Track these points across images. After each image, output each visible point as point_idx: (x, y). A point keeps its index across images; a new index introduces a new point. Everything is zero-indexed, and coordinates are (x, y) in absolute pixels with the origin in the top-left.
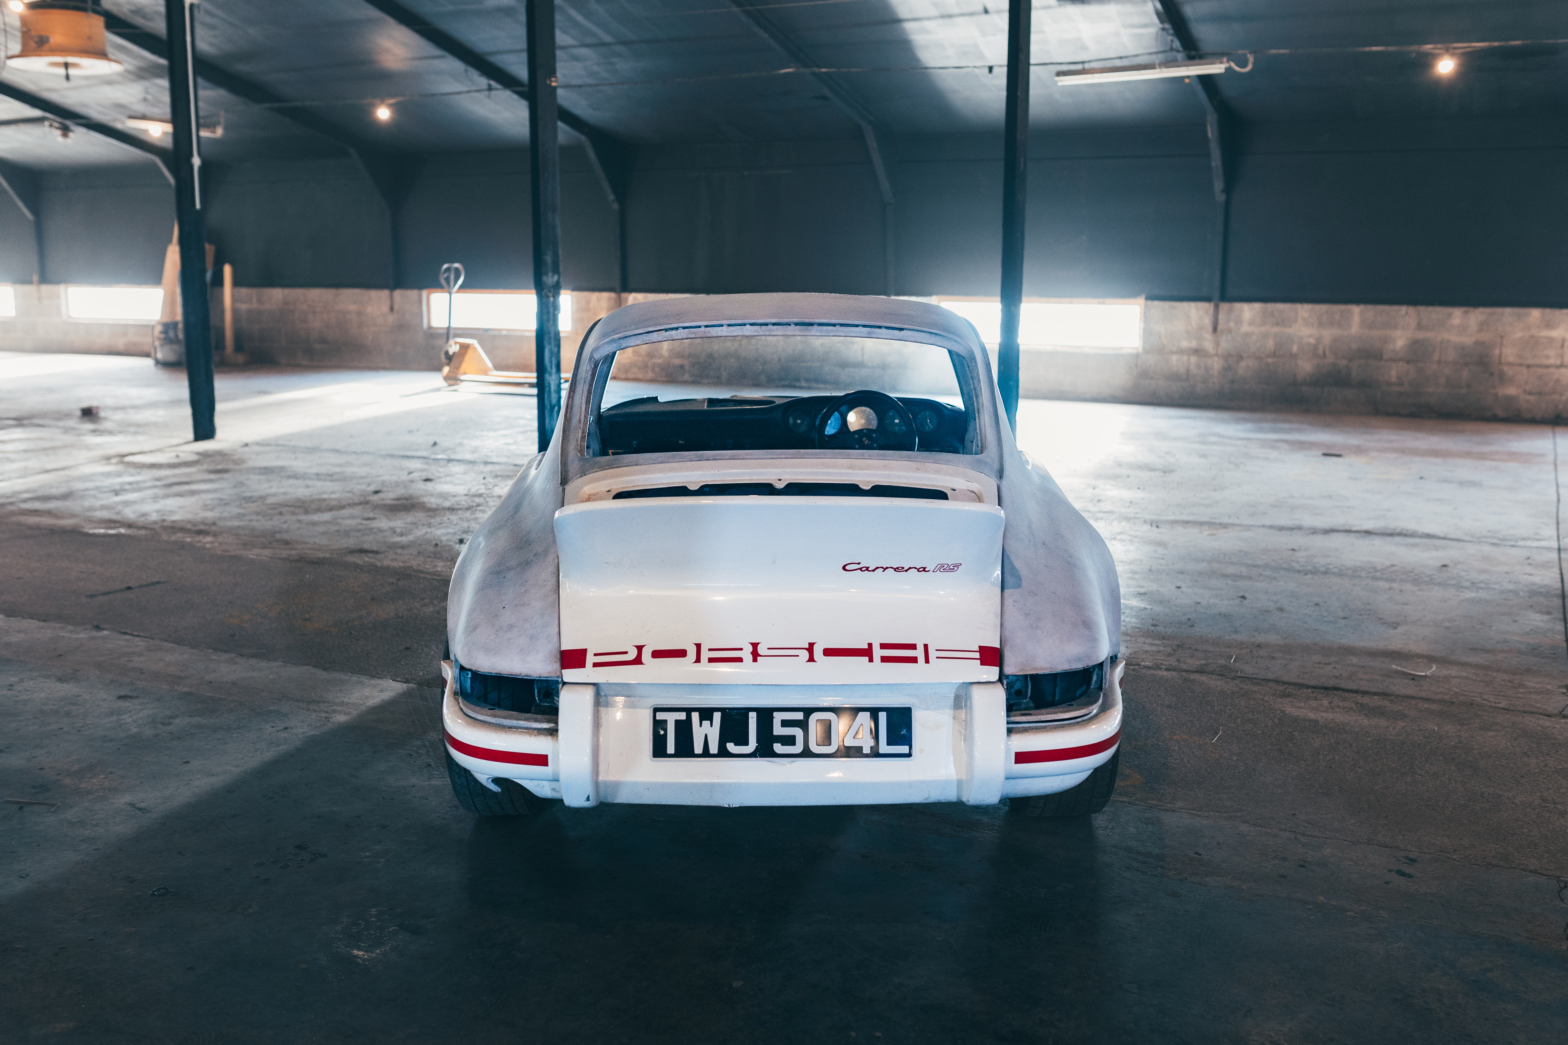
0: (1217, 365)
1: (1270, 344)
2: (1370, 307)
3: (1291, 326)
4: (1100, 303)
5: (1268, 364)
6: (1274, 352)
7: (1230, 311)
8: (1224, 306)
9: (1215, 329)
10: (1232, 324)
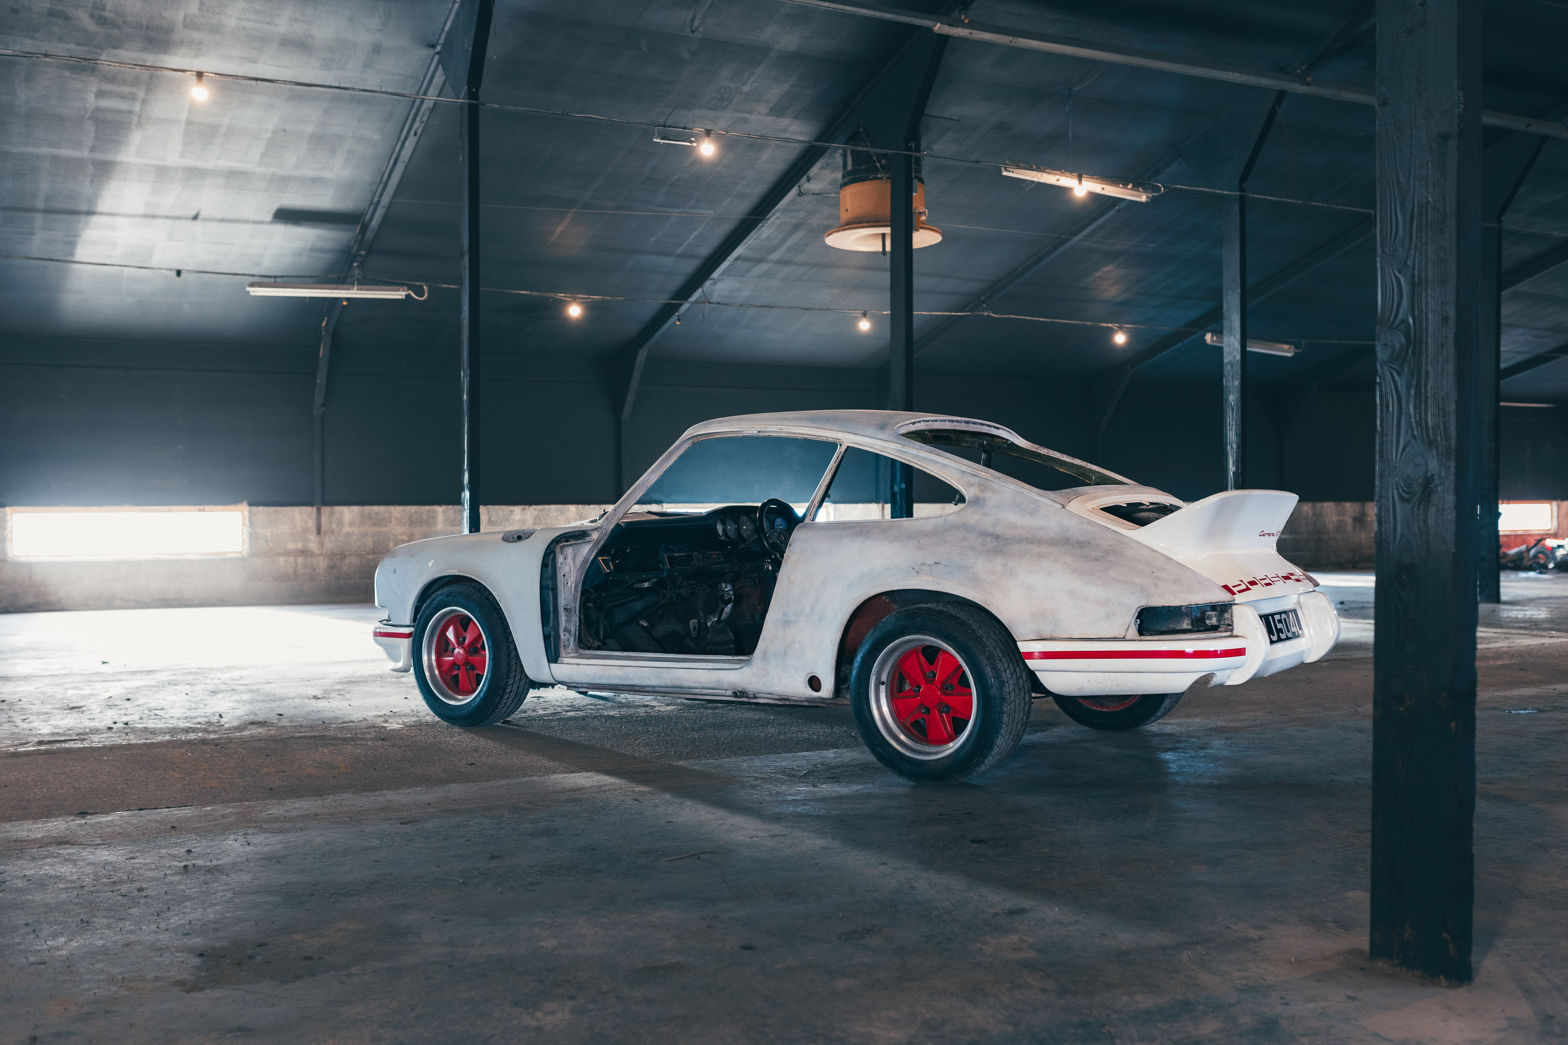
0: (322, 563)
1: (369, 542)
2: (450, 507)
3: (386, 526)
4: (200, 510)
5: (368, 560)
6: (373, 549)
7: (332, 514)
8: (326, 510)
9: (319, 531)
10: (334, 526)
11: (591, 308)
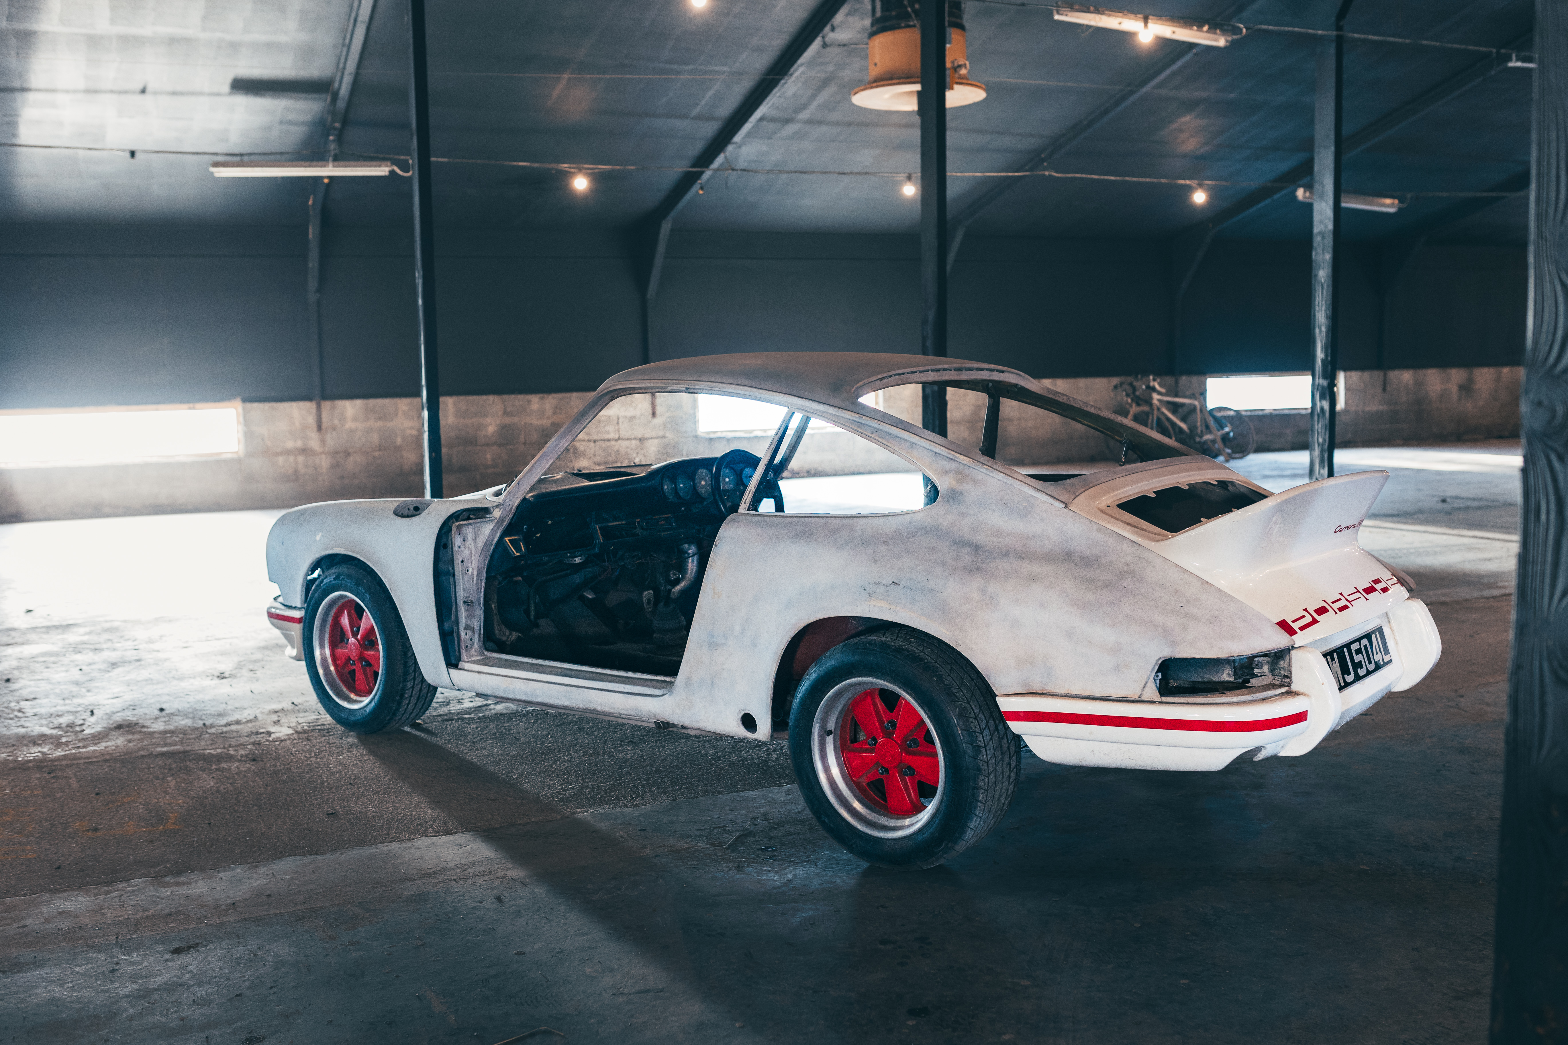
0: (325, 462)
1: (375, 438)
2: (462, 398)
3: (392, 420)
4: (190, 408)
5: (374, 458)
6: (380, 446)
7: (333, 408)
8: (326, 405)
9: (319, 428)
10: (336, 422)
11: (597, 178)
